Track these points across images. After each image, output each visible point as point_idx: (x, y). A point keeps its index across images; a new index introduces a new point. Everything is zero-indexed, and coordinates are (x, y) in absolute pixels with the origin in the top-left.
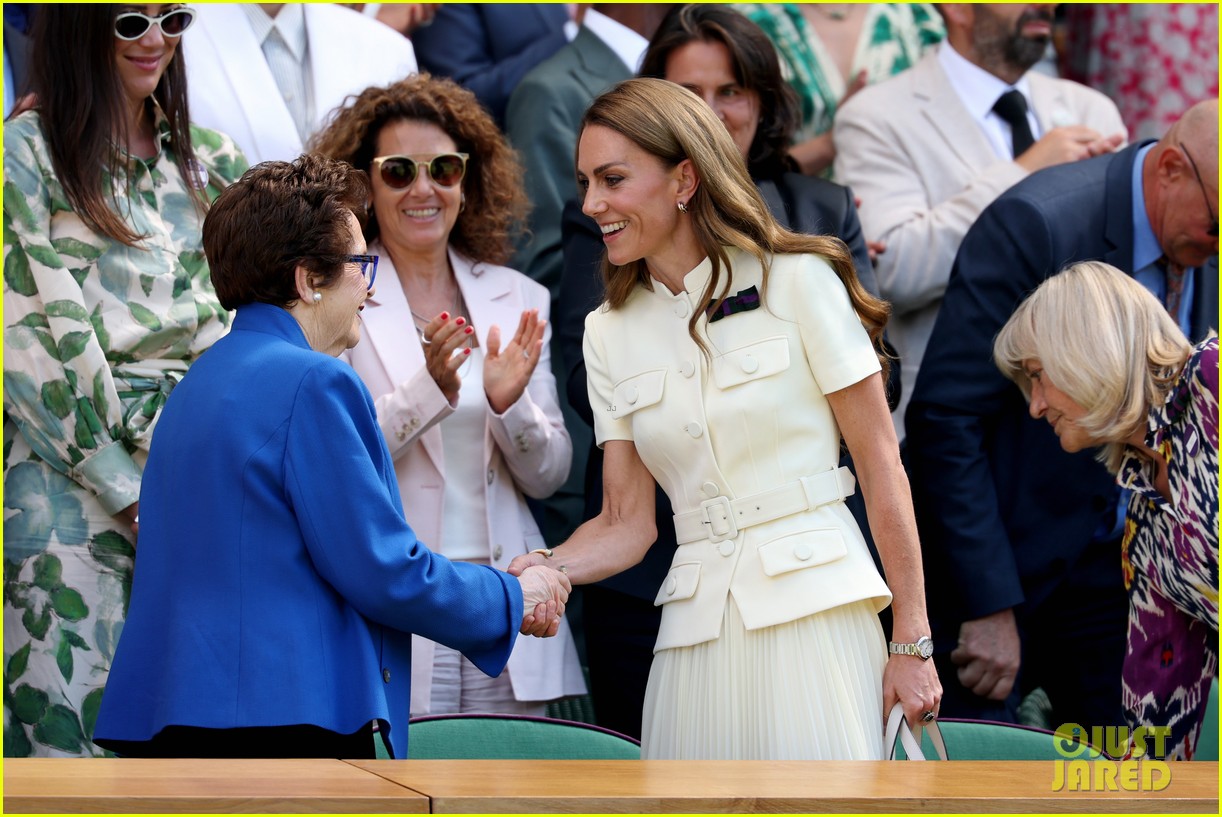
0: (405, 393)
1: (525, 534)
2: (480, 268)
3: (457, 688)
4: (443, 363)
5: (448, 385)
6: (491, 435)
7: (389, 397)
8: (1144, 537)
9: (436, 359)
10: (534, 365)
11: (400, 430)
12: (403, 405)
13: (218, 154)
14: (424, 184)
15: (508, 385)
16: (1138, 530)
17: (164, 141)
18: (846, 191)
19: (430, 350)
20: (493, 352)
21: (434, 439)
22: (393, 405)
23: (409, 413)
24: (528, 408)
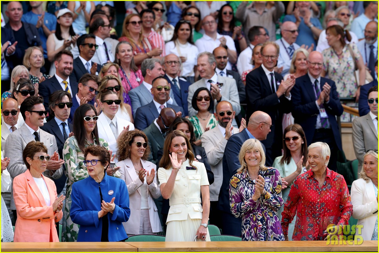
0: (135, 182)
1: (153, 205)
2: (145, 161)
3: (142, 230)
4: (142, 176)
5: (142, 180)
6: (148, 189)
7: (132, 182)
8: (242, 183)
9: (141, 176)
10: (154, 177)
11: (134, 188)
12: (135, 184)
13: (104, 142)
14: (142, 147)
15: (150, 180)
16: (240, 181)
17: (95, 140)
18: (203, 148)
19: (139, 174)
20: (148, 175)
21: (139, 189)
22: (133, 184)
23: (136, 185)
24: (154, 184)
